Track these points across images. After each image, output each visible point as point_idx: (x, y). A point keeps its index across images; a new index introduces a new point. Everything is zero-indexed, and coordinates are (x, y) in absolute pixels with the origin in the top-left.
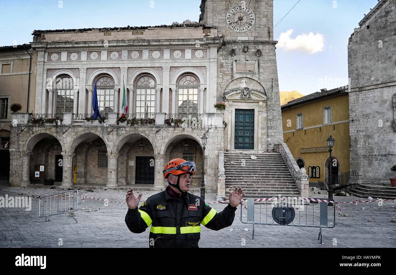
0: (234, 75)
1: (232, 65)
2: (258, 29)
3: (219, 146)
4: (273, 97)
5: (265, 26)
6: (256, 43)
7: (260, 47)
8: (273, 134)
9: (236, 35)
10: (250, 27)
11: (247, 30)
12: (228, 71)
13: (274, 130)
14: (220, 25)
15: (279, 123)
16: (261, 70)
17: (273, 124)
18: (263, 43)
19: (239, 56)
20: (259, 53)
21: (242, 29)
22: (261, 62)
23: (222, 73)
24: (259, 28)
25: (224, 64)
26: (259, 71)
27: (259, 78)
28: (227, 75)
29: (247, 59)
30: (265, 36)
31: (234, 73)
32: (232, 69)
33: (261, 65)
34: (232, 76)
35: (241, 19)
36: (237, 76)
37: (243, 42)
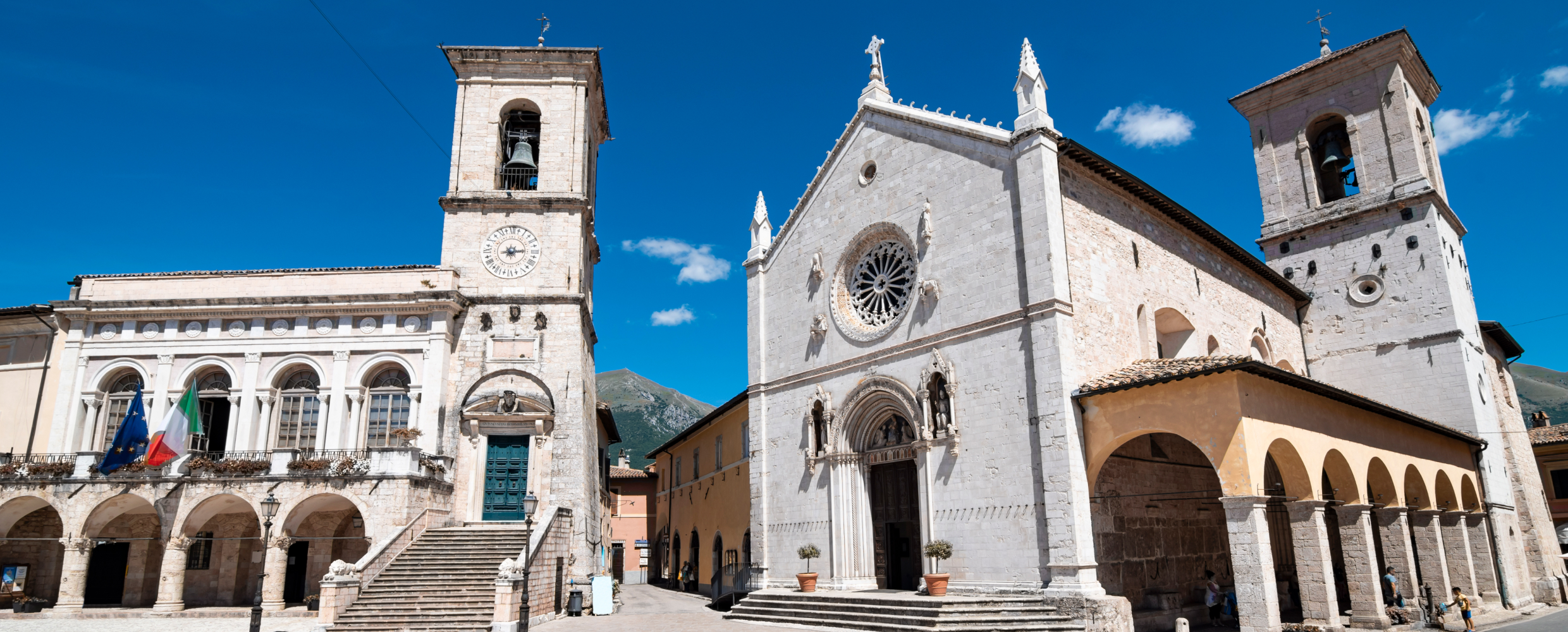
0: (487, 366)
1: (485, 344)
2: (547, 271)
3: (398, 516)
4: (568, 408)
5: (560, 265)
6: (539, 300)
7: (546, 309)
8: (562, 486)
9: (499, 284)
10: (530, 266)
11: (524, 273)
12: (474, 357)
13: (565, 479)
14: (467, 265)
15: (575, 461)
16: (546, 354)
17: (564, 464)
18: (552, 300)
19: (501, 326)
20: (541, 321)
21: (513, 272)
22: (546, 337)
23: (462, 362)
24: (548, 268)
25: (468, 344)
26: (541, 357)
27: (540, 371)
28: (473, 365)
29: (517, 333)
30: (561, 285)
31: (488, 360)
32: (484, 353)
33: (546, 343)
34: (483, 368)
35: (510, 253)
36: (492, 368)
37: (511, 300)
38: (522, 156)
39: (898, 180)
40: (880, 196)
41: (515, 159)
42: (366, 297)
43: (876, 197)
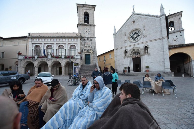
2: (91, 34)
5: (93, 33)
6: (90, 37)
7: (92, 39)
8: (95, 60)
9: (85, 35)
10: (89, 33)
14: (81, 33)
18: (92, 37)
19: (86, 41)
21: (87, 34)
25: (82, 43)
27: (91, 46)
28: (83, 45)
29: (88, 42)
32: (84, 44)
33: (92, 43)
34: (84, 46)
35: (87, 31)
36: (86, 46)
37: (87, 37)
38: (86, 19)
39: (139, 23)
40: (136, 25)
41: (86, 20)
42: (70, 36)
43: (135, 25)
